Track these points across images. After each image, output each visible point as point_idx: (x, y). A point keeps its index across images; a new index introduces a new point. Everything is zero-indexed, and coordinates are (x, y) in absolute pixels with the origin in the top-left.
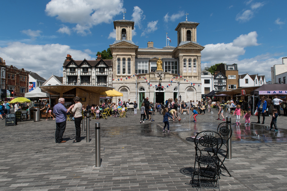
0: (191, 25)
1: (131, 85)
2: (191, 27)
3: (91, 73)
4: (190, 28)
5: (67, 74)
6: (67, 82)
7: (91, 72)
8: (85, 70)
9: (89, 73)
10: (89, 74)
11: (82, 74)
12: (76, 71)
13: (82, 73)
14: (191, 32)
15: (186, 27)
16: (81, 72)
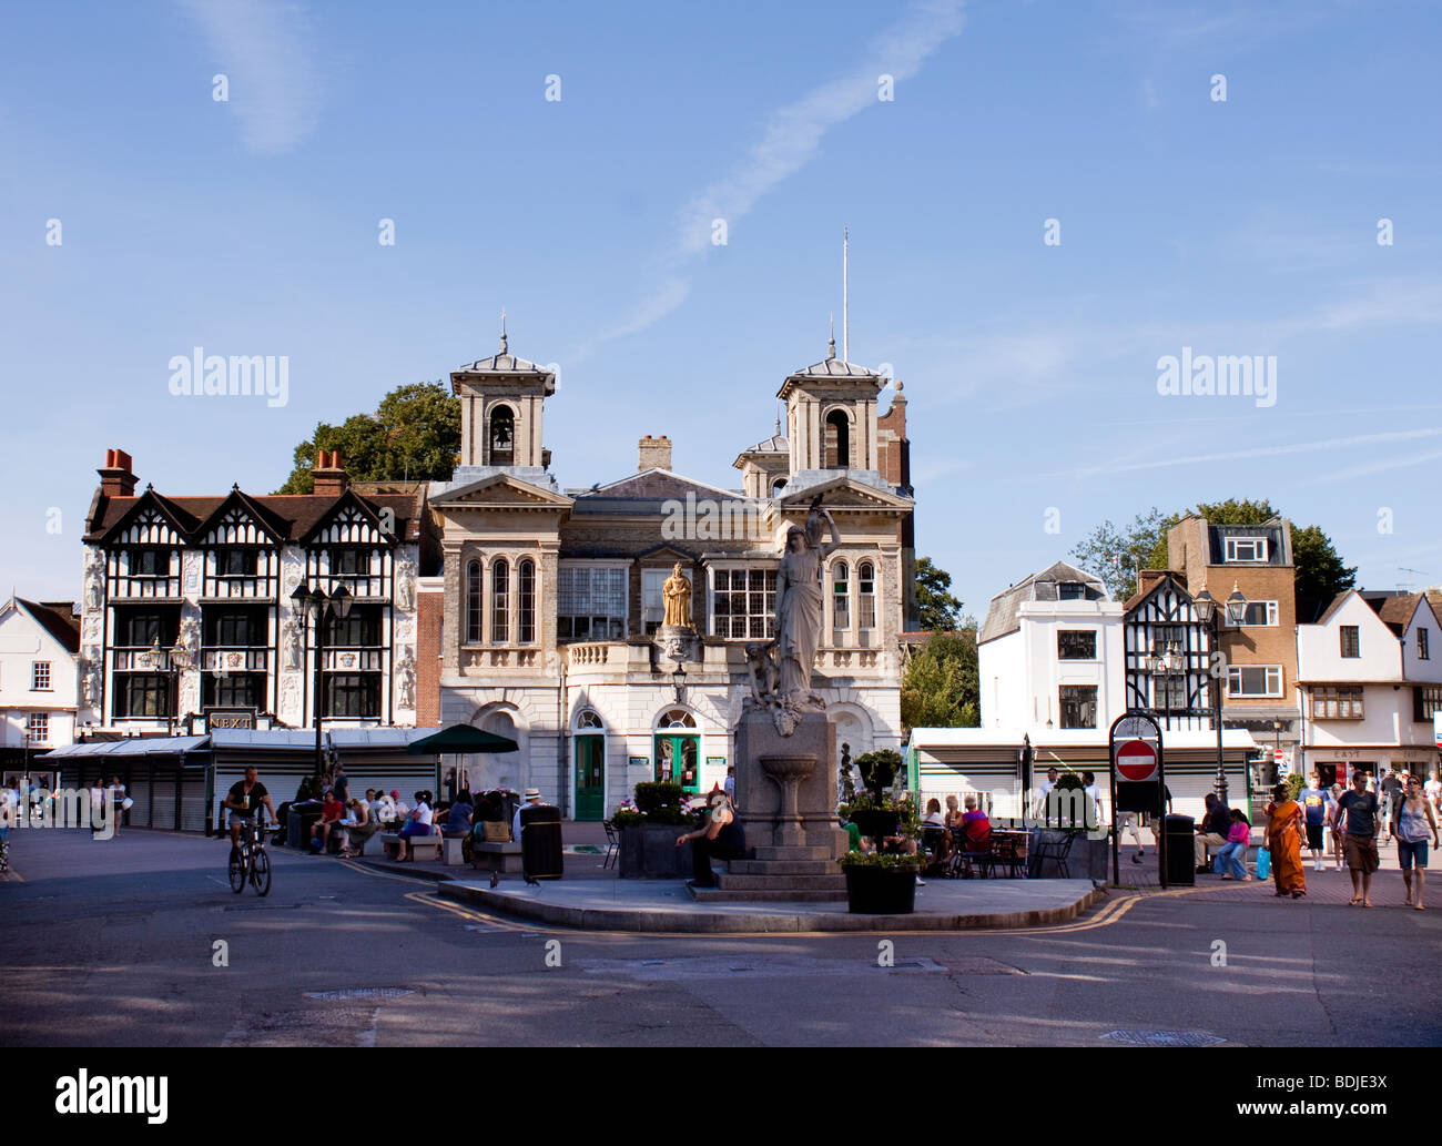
0: (847, 388)
1: (534, 699)
2: (849, 396)
3: (273, 583)
4: (842, 401)
5: (111, 594)
6: (110, 643)
7: (278, 578)
8: (237, 562)
9: (262, 585)
10: (261, 594)
11: (211, 594)
12: (174, 571)
13: (211, 584)
14: (851, 418)
15: (824, 395)
16: (206, 578)
